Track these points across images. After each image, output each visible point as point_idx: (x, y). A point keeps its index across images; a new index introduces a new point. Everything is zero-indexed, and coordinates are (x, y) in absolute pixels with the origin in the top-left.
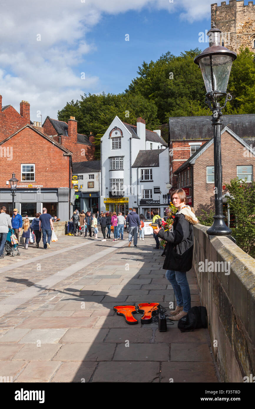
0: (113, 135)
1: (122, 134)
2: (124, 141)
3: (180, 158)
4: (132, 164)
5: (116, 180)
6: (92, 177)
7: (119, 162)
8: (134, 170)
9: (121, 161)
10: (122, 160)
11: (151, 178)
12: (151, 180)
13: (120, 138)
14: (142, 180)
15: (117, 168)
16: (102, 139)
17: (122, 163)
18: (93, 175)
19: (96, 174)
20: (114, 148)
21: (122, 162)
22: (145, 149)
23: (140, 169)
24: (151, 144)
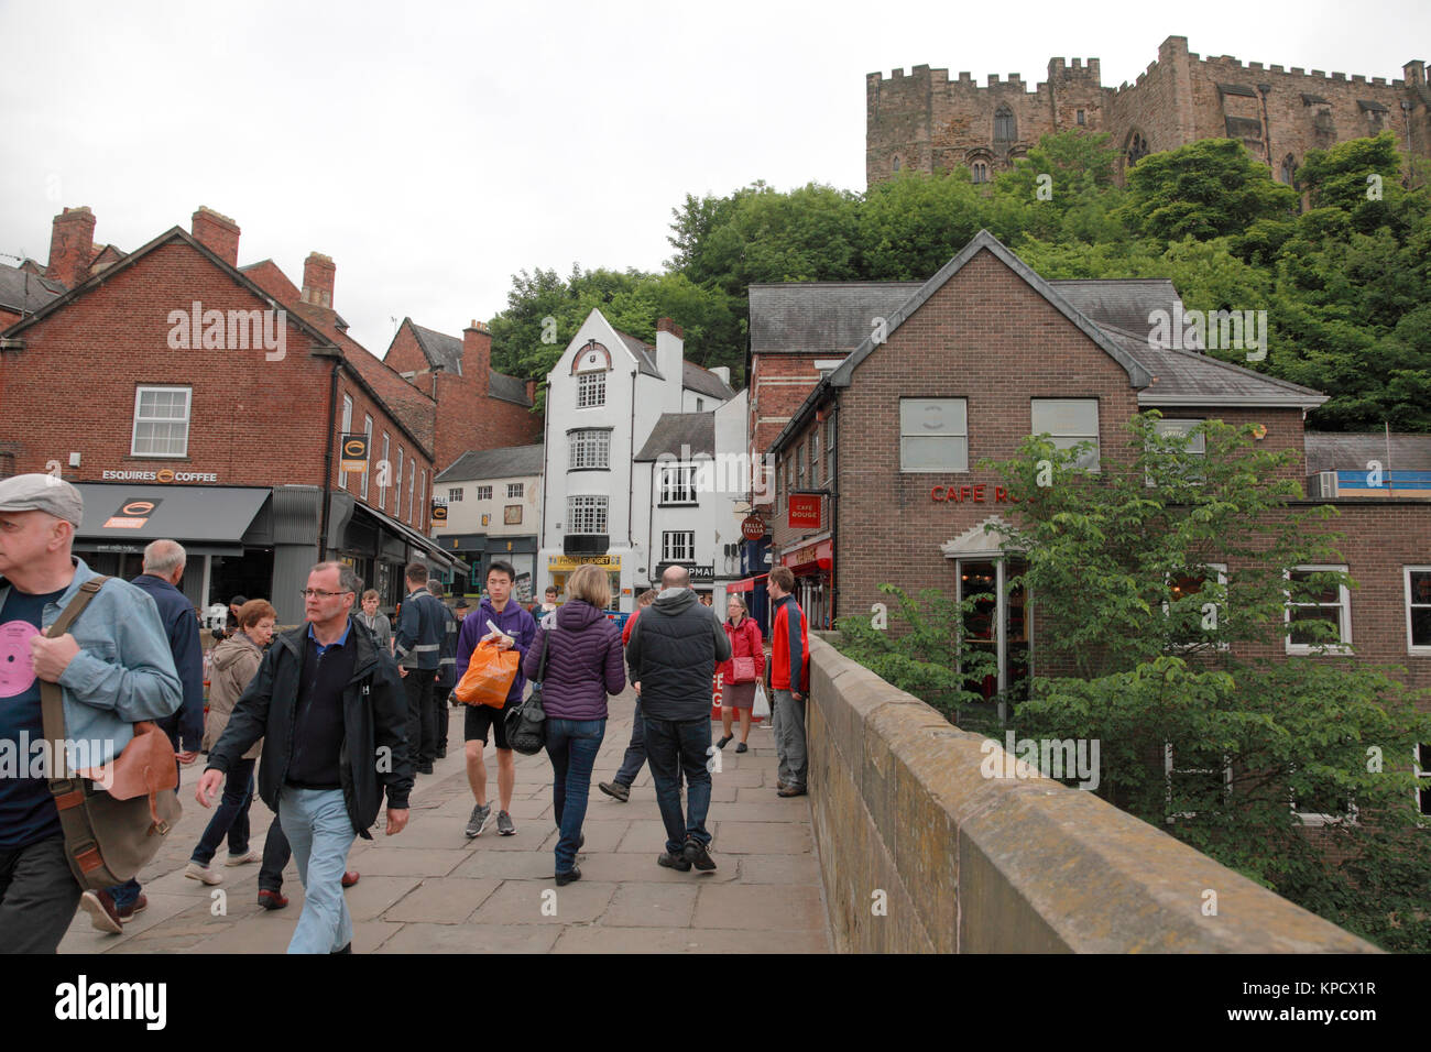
0: (584, 365)
1: (609, 361)
2: (616, 383)
3: (783, 413)
4: (637, 452)
5: (584, 501)
6: (516, 490)
7: (597, 446)
8: (642, 470)
9: (604, 441)
10: (607, 441)
11: (693, 497)
12: (693, 502)
13: (602, 372)
14: (665, 503)
15: (588, 464)
16: (550, 377)
17: (605, 448)
18: (521, 486)
19: (528, 482)
20: (584, 404)
21: (606, 444)
22: (679, 411)
24: (700, 401)
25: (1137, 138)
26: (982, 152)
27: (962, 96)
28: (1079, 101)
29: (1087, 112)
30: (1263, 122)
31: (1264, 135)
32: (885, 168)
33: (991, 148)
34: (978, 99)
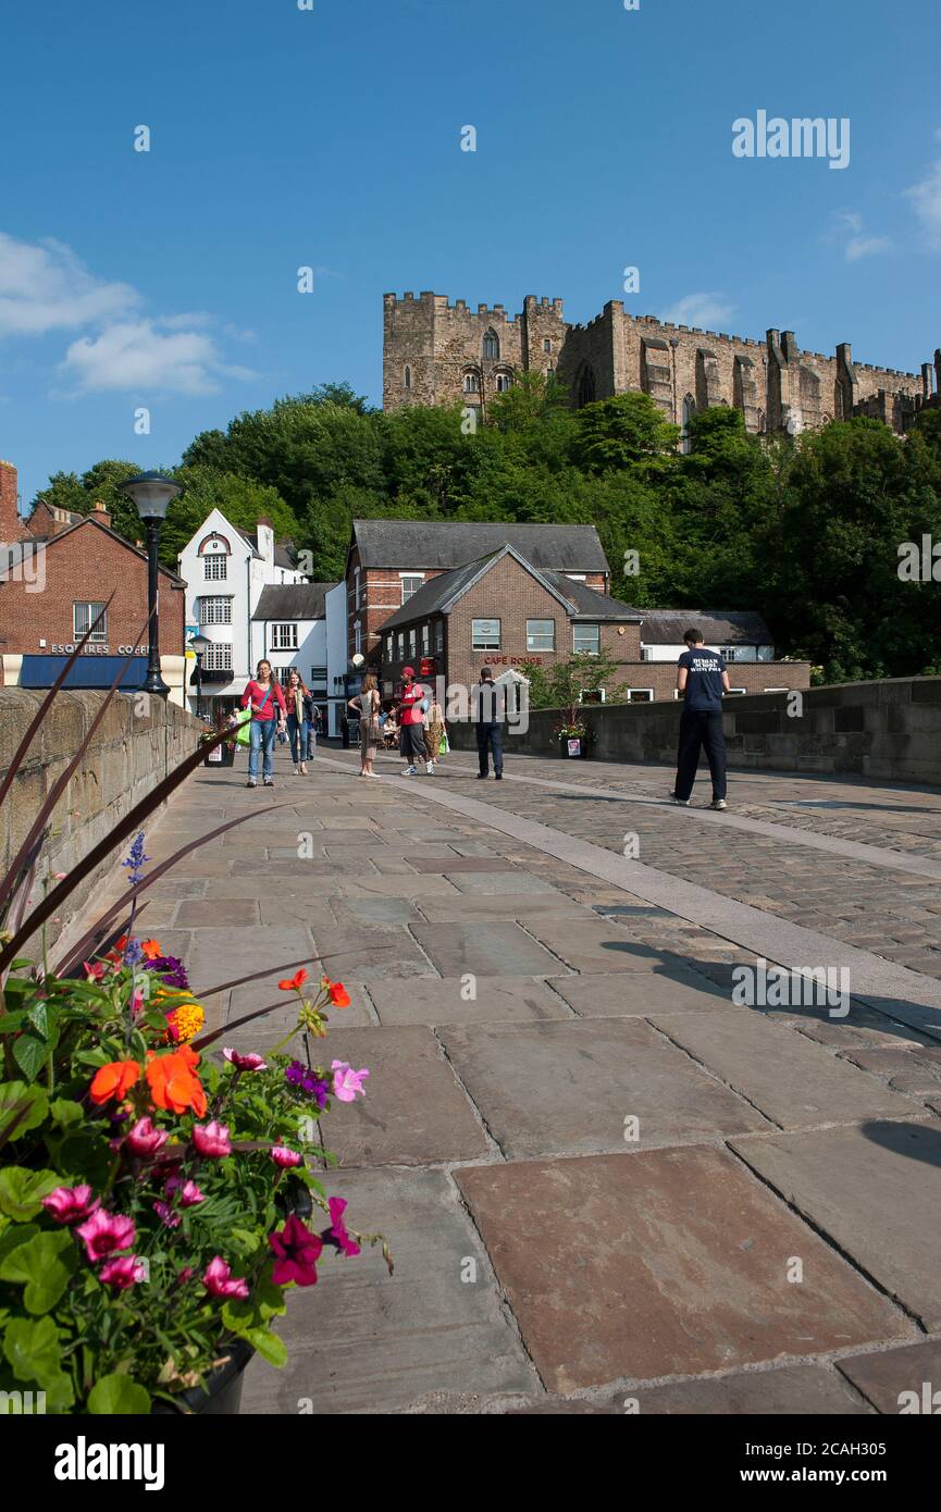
0: (208, 549)
1: (229, 549)
2: (235, 564)
3: (381, 603)
4: (252, 614)
5: (215, 647)
7: (223, 607)
8: (258, 626)
9: (227, 605)
10: (229, 604)
11: (295, 644)
12: (296, 648)
13: (223, 556)
14: (274, 648)
15: (217, 621)
16: (180, 556)
17: (228, 610)
20: (210, 577)
21: (229, 607)
22: (274, 582)
23: (270, 624)
24: (283, 572)
25: (586, 368)
26: (473, 367)
27: (458, 319)
28: (546, 332)
29: (552, 342)
30: (671, 369)
31: (672, 379)
32: (398, 375)
33: (479, 365)
34: (470, 324)
